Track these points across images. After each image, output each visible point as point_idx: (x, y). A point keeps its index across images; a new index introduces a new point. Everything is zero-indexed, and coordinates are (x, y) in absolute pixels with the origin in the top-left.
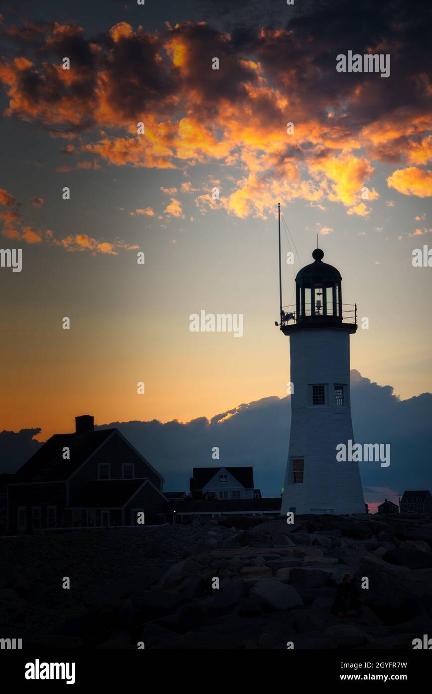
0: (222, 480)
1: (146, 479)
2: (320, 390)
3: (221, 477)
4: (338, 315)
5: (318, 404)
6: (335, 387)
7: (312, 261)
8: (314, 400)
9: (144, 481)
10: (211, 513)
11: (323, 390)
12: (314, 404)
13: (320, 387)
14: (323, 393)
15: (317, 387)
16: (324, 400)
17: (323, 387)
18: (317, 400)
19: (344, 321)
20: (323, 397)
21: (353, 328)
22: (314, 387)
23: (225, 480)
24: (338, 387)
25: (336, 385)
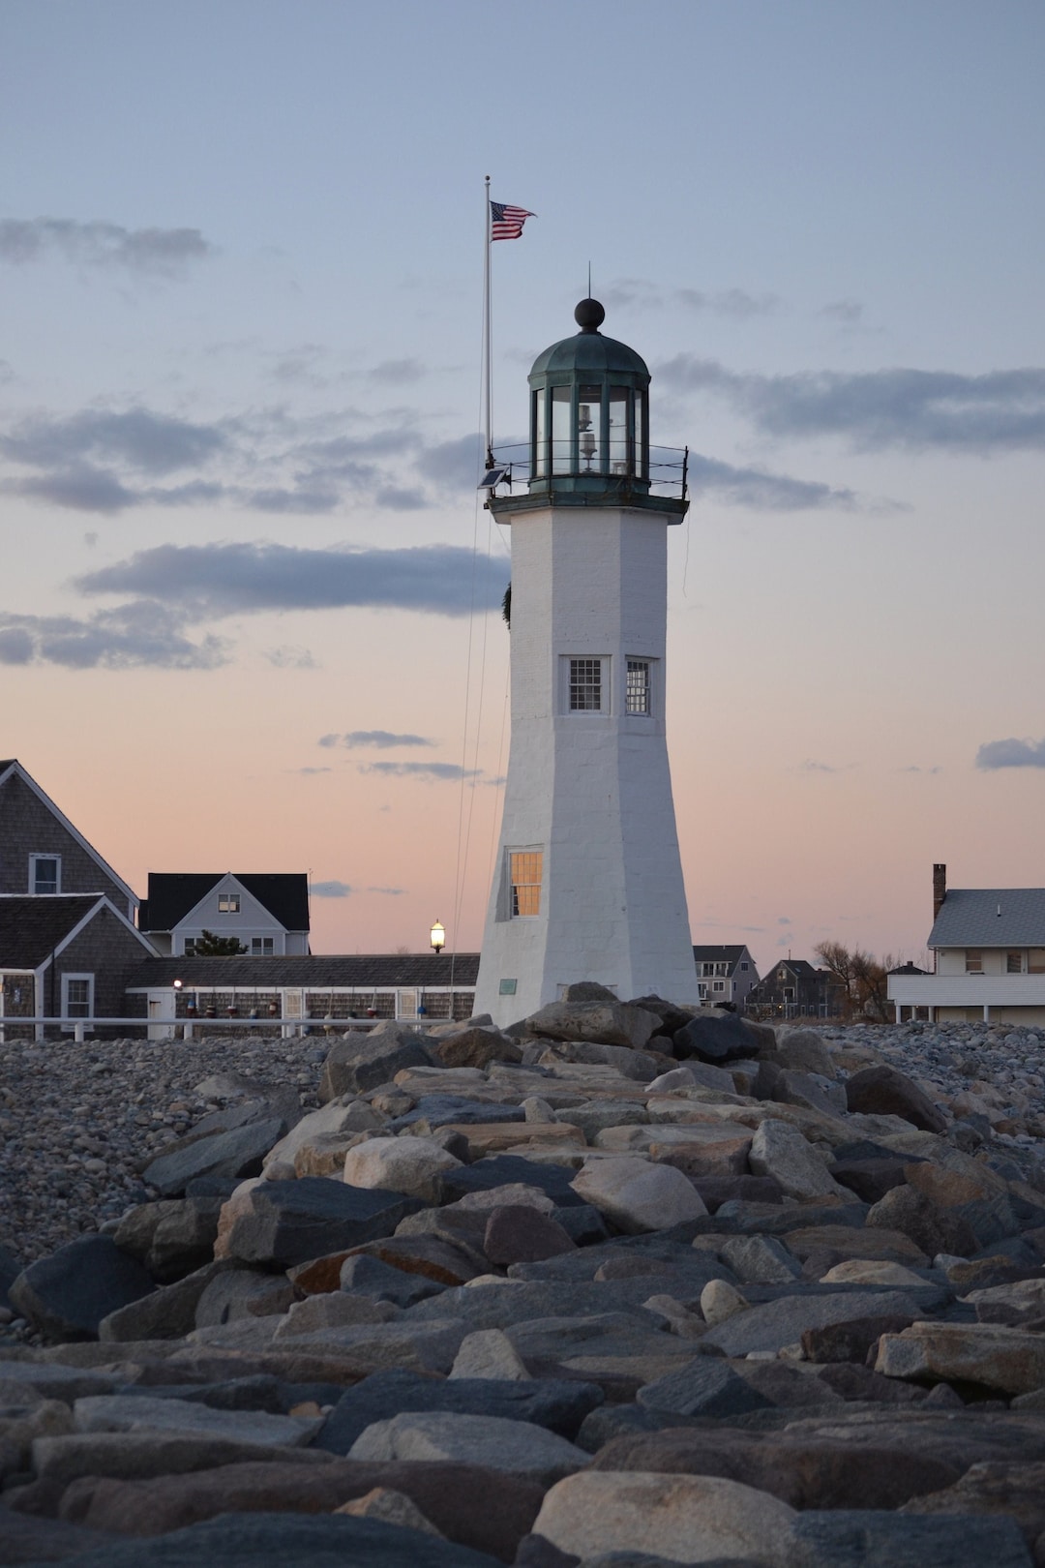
0: (224, 906)
1: (101, 896)
2: (589, 672)
3: (223, 898)
4: (638, 474)
5: (582, 707)
6: (629, 663)
7: (575, 329)
8: (573, 698)
9: (97, 899)
10: (280, 990)
11: (598, 672)
12: (573, 706)
13: (589, 663)
14: (598, 680)
15: (582, 663)
16: (598, 698)
17: (598, 663)
18: (581, 698)
19: (654, 491)
20: (597, 689)
21: (676, 509)
22: (573, 663)
23: (234, 908)
24: (635, 664)
25: (633, 660)
